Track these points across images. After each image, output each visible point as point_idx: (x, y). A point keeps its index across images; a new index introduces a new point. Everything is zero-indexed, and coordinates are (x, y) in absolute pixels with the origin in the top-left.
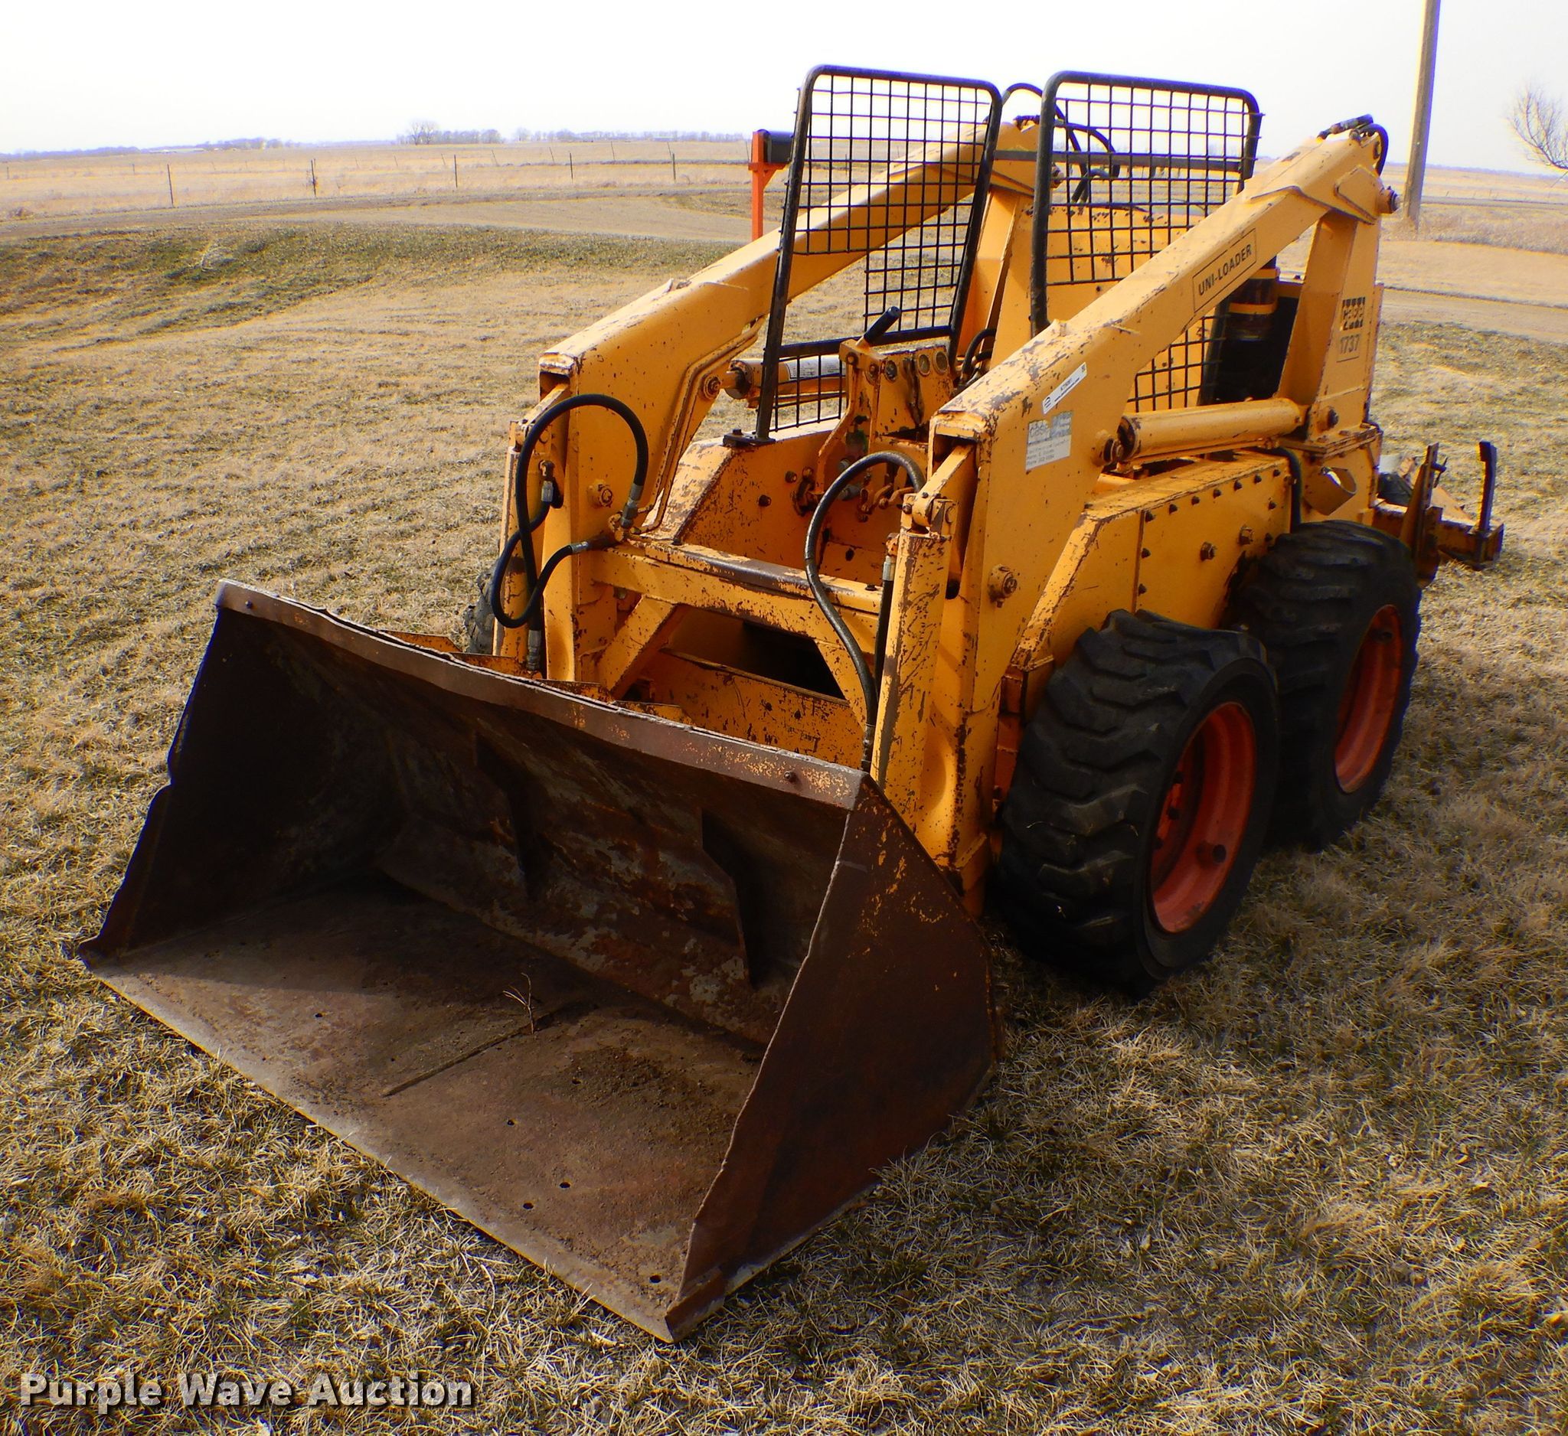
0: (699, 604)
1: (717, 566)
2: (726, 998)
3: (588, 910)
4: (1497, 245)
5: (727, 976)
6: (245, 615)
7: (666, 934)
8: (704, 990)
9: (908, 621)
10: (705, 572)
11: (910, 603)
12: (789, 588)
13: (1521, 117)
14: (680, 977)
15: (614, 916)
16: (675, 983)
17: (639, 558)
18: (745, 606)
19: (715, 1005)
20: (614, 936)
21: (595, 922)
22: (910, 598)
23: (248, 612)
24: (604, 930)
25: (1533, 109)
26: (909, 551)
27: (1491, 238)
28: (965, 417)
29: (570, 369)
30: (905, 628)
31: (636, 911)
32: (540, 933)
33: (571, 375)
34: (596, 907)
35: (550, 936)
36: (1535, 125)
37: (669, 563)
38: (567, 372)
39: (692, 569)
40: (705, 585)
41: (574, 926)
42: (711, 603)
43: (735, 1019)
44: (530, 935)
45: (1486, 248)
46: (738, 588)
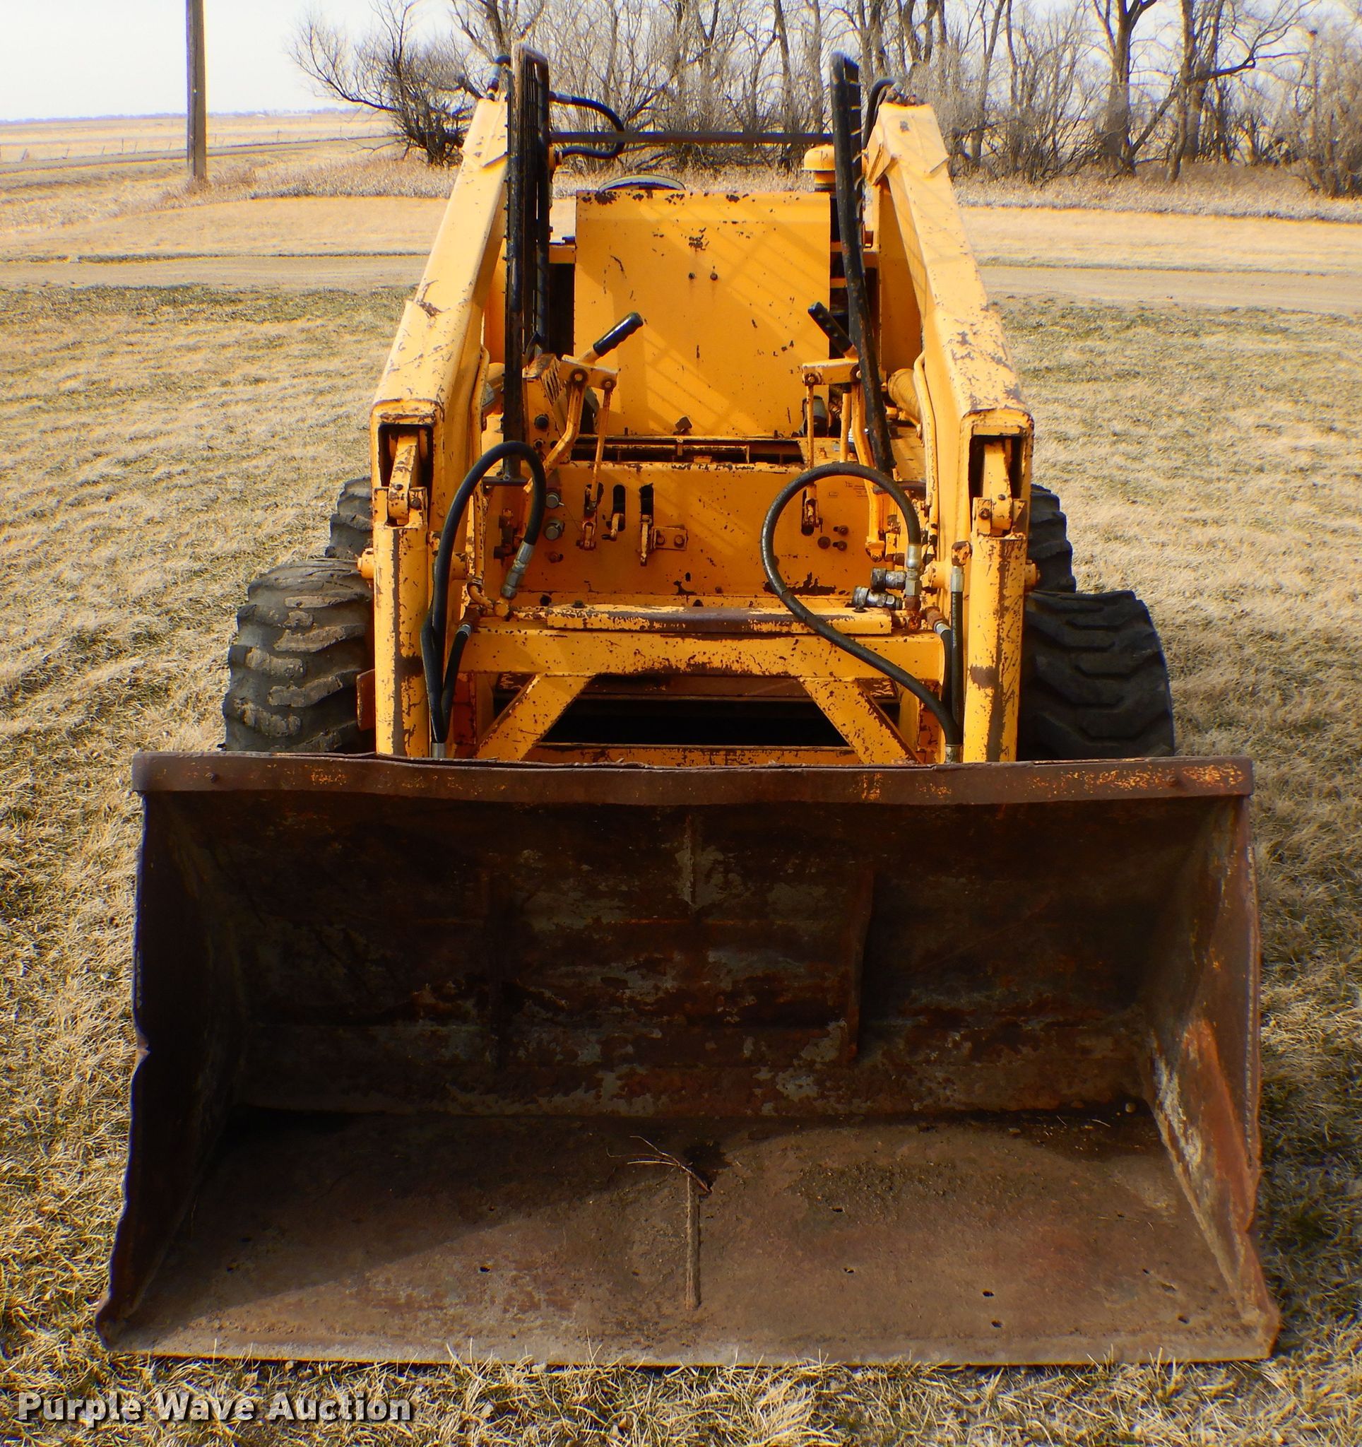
0: (629, 670)
1: (658, 621)
2: (828, 1084)
3: (589, 1053)
4: (322, 195)
5: (813, 1062)
6: (213, 792)
7: (710, 1046)
8: (798, 1087)
9: (1006, 627)
10: (642, 630)
11: (1007, 609)
12: (765, 628)
13: (305, 50)
14: (759, 1084)
15: (630, 1049)
16: (758, 1091)
17: (532, 632)
18: (700, 659)
19: (822, 1096)
20: (641, 1070)
21: (607, 1063)
22: (1007, 603)
23: (215, 787)
24: (625, 1068)
25: (315, 40)
26: (1002, 556)
27: (312, 187)
28: (998, 414)
29: (433, 417)
30: (1003, 635)
31: (657, 1034)
32: (543, 1101)
33: (435, 424)
34: (598, 1048)
35: (559, 1099)
36: (321, 58)
37: (585, 630)
38: (429, 421)
39: (622, 631)
40: (638, 645)
41: (587, 1077)
42: (648, 665)
43: (856, 1101)
44: (532, 1107)
45: (311, 200)
46: (688, 641)
